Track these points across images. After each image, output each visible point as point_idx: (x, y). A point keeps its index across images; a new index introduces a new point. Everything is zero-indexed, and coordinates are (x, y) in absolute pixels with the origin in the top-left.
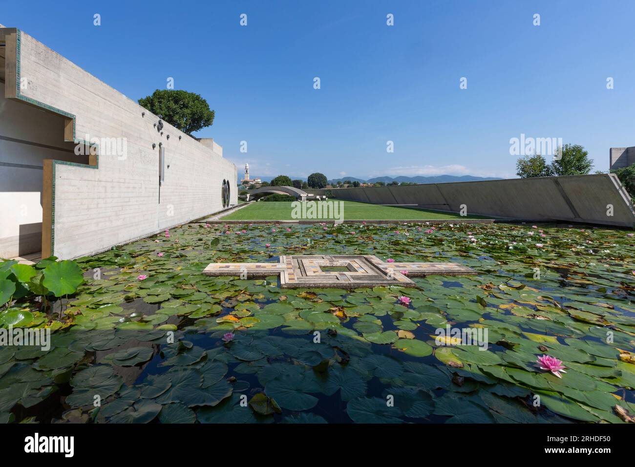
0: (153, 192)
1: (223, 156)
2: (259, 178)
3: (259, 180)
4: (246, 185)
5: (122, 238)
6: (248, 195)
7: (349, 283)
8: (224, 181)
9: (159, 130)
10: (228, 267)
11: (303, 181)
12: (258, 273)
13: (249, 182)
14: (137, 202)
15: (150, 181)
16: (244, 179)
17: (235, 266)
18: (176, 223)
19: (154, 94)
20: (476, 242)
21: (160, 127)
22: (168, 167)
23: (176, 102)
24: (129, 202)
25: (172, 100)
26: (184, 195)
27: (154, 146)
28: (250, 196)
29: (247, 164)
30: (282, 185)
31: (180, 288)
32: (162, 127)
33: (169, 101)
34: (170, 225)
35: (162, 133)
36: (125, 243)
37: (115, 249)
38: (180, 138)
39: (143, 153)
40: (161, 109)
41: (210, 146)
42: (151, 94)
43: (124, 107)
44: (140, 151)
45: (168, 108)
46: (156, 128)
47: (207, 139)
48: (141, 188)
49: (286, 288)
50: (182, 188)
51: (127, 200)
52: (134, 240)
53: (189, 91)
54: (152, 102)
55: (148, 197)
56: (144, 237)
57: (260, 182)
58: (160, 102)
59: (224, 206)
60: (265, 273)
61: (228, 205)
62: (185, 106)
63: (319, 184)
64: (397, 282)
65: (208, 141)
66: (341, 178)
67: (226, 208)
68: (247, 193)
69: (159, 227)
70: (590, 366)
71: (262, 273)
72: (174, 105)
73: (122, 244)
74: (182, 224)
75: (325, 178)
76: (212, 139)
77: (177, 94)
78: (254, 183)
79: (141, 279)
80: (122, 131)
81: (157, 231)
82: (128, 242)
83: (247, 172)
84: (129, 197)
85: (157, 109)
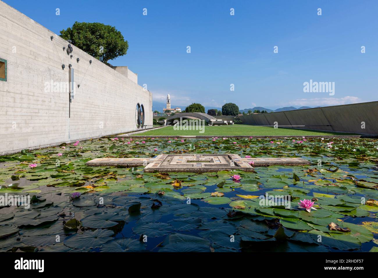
0: (63, 107)
1: (138, 84)
2: (179, 107)
3: (179, 109)
4: (168, 114)
5: (32, 143)
6: (165, 121)
7: (199, 168)
8: (138, 104)
9: (68, 53)
10: (109, 160)
11: (218, 110)
12: (132, 164)
13: (170, 111)
14: (46, 113)
15: (60, 97)
16: (166, 108)
17: (115, 160)
18: (88, 136)
19: (74, 25)
20: (332, 148)
21: (69, 51)
22: (79, 86)
23: (93, 33)
24: (39, 113)
25: (89, 31)
26: (95, 113)
27: (63, 67)
28: (167, 121)
29: (169, 95)
30: (196, 112)
31: (61, 172)
32: (71, 51)
33: (86, 32)
34: (81, 138)
35: (71, 56)
36: (35, 148)
37: (24, 152)
38: (90, 62)
39: (52, 71)
40: (80, 39)
41: (125, 74)
42: (71, 27)
43: (32, 30)
44: (49, 70)
45: (86, 38)
46: (65, 51)
47: (122, 67)
48: (50, 102)
49: (148, 172)
50: (93, 106)
51: (37, 111)
52: (44, 146)
53: (106, 24)
54: (72, 33)
55: (59, 110)
56: (54, 145)
57: (180, 111)
58: (79, 33)
59: (138, 127)
60: (137, 164)
61: (142, 127)
62: (102, 37)
63: (232, 113)
64: (239, 167)
65: (123, 69)
66: (252, 108)
67: (140, 128)
68: (165, 119)
69: (69, 138)
70: (339, 207)
71: (135, 164)
72: (91, 35)
73: (32, 149)
74: (94, 138)
75: (237, 108)
76: (127, 67)
77: (94, 26)
78: (175, 111)
79: (32, 167)
80: (31, 51)
81: (68, 141)
82: (38, 147)
83: (168, 101)
84: (39, 109)
85: (76, 39)
